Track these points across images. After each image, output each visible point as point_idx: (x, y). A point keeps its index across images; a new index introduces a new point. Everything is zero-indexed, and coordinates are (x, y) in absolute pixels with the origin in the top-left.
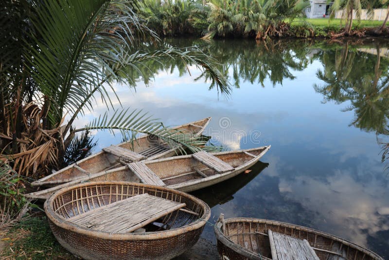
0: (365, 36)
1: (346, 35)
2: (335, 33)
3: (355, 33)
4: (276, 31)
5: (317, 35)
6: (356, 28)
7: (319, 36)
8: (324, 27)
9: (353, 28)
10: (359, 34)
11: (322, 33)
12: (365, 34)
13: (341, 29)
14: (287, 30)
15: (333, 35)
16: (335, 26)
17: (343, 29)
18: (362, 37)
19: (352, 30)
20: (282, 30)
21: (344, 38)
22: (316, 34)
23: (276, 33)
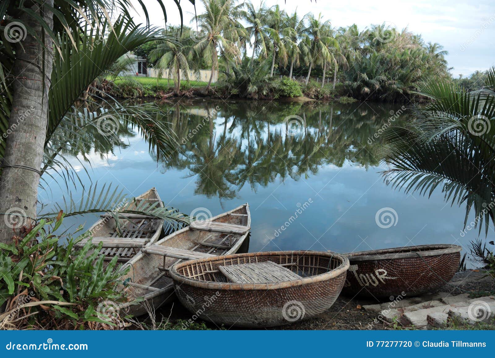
0: (194, 96)
1: (176, 95)
2: (164, 93)
3: (183, 93)
4: (97, 90)
5: (146, 96)
6: (184, 88)
7: (149, 97)
8: (152, 86)
9: (181, 88)
10: (187, 94)
11: (151, 92)
12: (193, 94)
13: (170, 89)
14: (111, 89)
15: (162, 95)
16: (163, 85)
17: (171, 89)
18: (192, 98)
19: (180, 90)
20: (105, 90)
21: (174, 98)
22: (145, 94)
23: (97, 93)
